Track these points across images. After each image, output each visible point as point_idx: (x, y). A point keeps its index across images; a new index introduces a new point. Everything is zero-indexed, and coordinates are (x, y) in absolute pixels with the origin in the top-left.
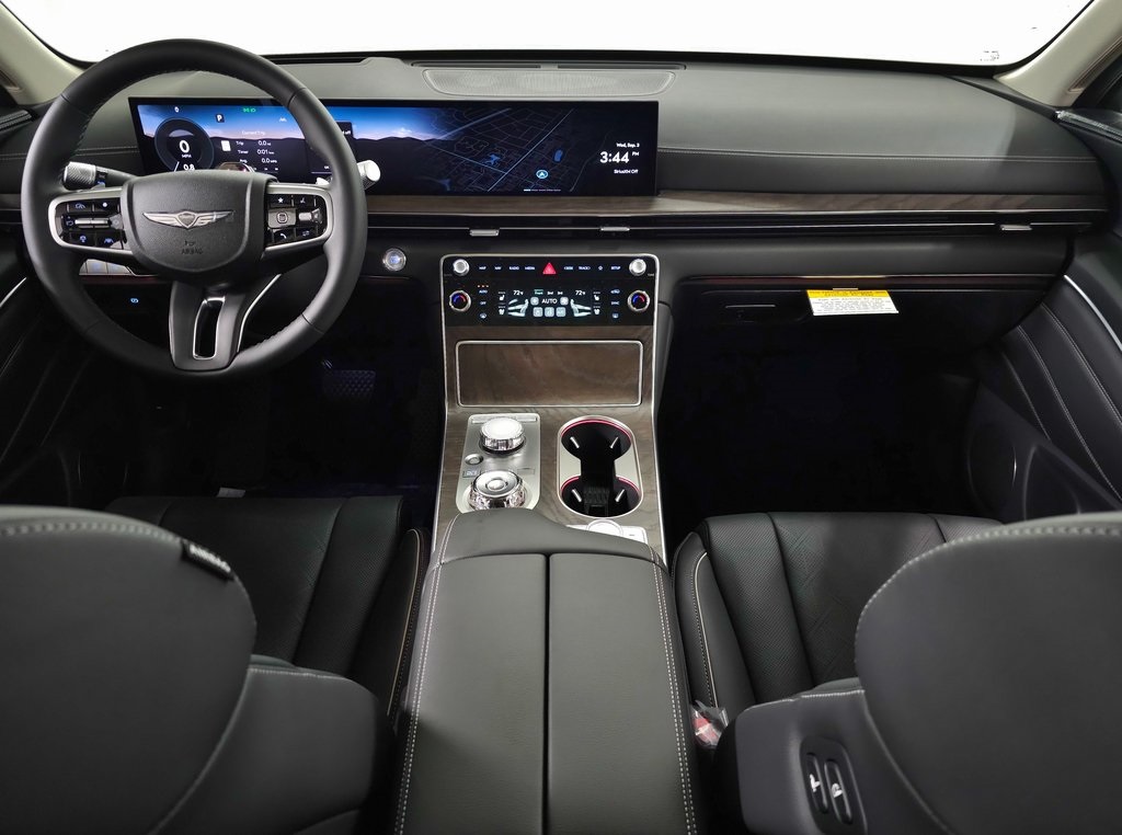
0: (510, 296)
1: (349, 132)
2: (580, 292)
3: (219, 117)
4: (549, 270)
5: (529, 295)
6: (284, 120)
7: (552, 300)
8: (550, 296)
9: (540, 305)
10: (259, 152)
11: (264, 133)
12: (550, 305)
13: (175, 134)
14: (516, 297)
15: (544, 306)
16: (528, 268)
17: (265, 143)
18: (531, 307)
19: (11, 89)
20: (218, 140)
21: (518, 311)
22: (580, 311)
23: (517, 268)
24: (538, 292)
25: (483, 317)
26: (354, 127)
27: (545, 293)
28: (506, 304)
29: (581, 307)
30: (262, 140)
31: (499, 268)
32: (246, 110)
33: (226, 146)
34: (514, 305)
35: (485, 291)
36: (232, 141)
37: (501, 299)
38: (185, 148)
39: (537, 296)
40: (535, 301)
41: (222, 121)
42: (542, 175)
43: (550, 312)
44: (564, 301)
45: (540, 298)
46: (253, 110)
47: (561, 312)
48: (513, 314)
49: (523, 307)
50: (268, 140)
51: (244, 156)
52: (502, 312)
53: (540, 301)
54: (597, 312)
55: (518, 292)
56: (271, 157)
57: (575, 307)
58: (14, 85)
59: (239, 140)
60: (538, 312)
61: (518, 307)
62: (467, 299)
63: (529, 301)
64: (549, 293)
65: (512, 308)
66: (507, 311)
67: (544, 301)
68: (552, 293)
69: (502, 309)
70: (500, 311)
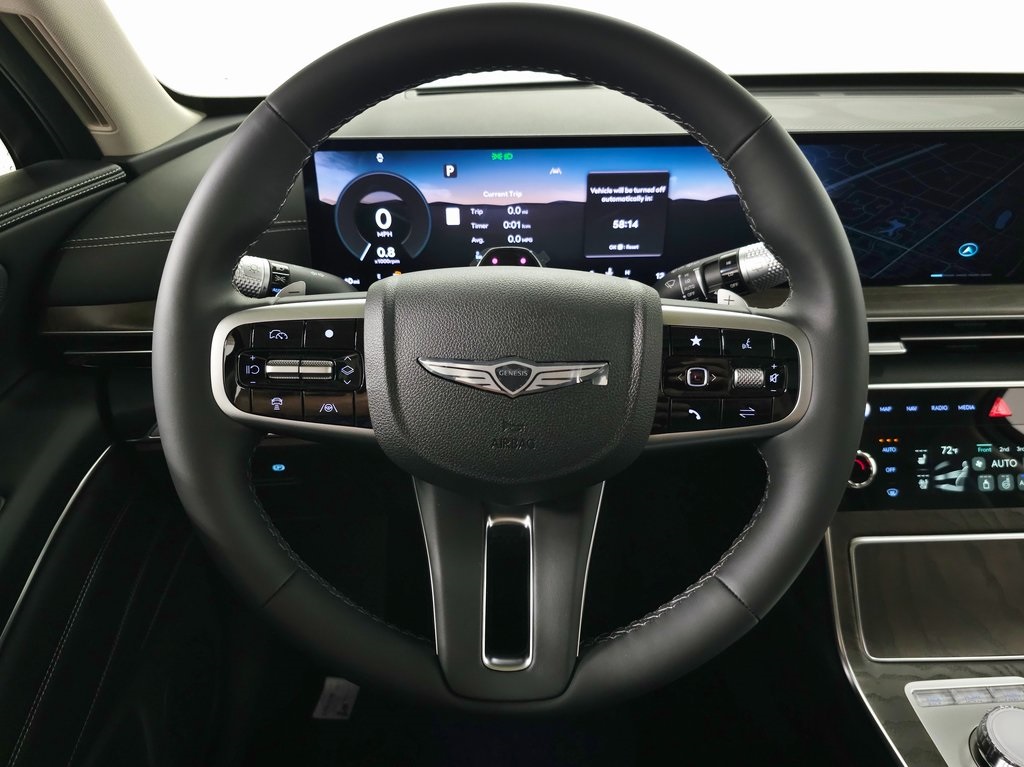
0: (935, 457)
1: (662, 189)
3: (450, 169)
4: (999, 410)
5: (969, 454)
6: (555, 171)
7: (1009, 462)
8: (1006, 455)
9: (988, 470)
10: (507, 225)
11: (519, 195)
12: (1006, 470)
13: (370, 198)
14: (946, 457)
15: (996, 473)
16: (963, 407)
17: (518, 211)
18: (973, 474)
19: (98, 130)
20: (441, 207)
21: (952, 482)
23: (944, 408)
24: (985, 447)
25: (893, 494)
26: (673, 180)
27: (995, 449)
28: (930, 469)
30: (514, 206)
31: (913, 409)
32: (496, 156)
33: (453, 217)
34: (944, 471)
35: (892, 449)
36: (465, 210)
37: (922, 461)
38: (384, 220)
39: (982, 455)
40: (979, 464)
41: (454, 175)
42: (968, 251)
43: (1006, 484)
45: (988, 458)
46: (508, 156)
48: (944, 487)
49: (961, 475)
50: (524, 206)
51: (479, 233)
52: (923, 484)
53: (988, 463)
55: (949, 450)
56: (524, 233)
58: (104, 123)
59: (477, 207)
60: (986, 484)
61: (953, 475)
62: (868, 465)
63: (970, 464)
64: (1002, 449)
65: (940, 478)
66: (933, 483)
67: (994, 464)
68: (1008, 450)
69: (924, 479)
70: (921, 482)
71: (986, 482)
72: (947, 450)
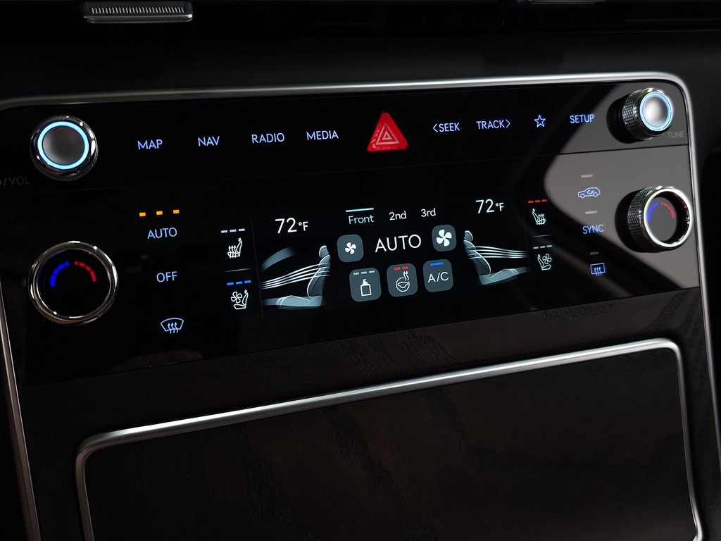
2: (488, 205)
4: (385, 138)
5: (331, 232)
7: (407, 240)
8: (401, 228)
9: (370, 259)
12: (402, 256)
14: (285, 240)
15: (381, 263)
16: (315, 135)
18: (340, 271)
21: (299, 289)
22: (497, 265)
23: (278, 137)
24: (361, 215)
25: (173, 328)
27: (381, 216)
28: (253, 268)
29: (494, 252)
31: (212, 141)
34: (282, 269)
35: (167, 232)
37: (234, 252)
39: (355, 229)
40: (351, 248)
43: (403, 282)
44: (444, 238)
45: (368, 235)
47: (439, 277)
48: (282, 301)
49: (315, 273)
52: (239, 300)
53: (368, 245)
54: (545, 262)
55: (289, 224)
57: (483, 254)
60: (364, 286)
61: (298, 276)
62: (101, 270)
63: (333, 251)
64: (394, 216)
65: (275, 283)
66: (259, 296)
67: (380, 245)
68: (403, 216)
69: (240, 289)
70: (236, 297)
71: (365, 283)
72: (287, 225)
